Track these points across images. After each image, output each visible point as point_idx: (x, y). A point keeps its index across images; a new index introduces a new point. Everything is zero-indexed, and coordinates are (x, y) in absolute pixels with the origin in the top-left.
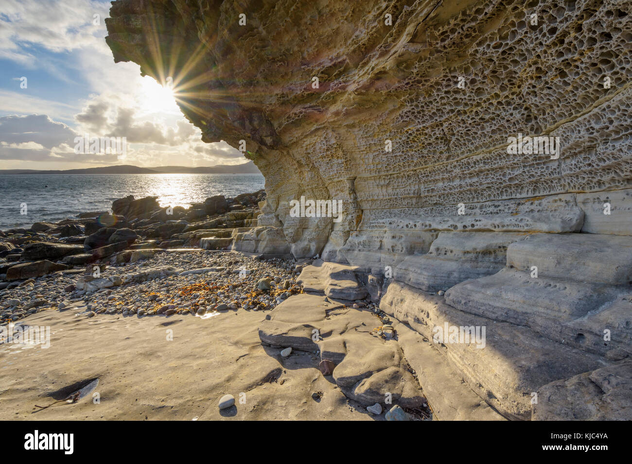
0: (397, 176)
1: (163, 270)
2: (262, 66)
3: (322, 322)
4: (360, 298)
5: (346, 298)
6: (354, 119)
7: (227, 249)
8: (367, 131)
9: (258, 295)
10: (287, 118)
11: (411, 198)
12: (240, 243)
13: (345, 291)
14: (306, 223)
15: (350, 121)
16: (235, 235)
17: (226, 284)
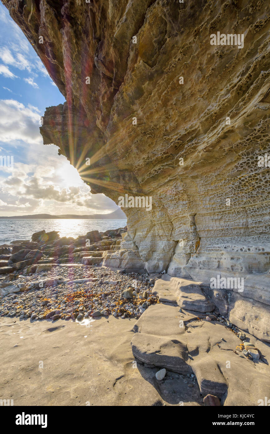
0: (228, 212)
1: (56, 280)
2: (136, 138)
3: (184, 335)
4: (209, 311)
5: (198, 310)
6: (198, 172)
7: (99, 265)
8: (206, 180)
9: (124, 303)
10: (149, 174)
11: (240, 228)
12: (109, 261)
13: (196, 304)
14: (155, 248)
15: (195, 173)
16: (105, 256)
17: (99, 293)
